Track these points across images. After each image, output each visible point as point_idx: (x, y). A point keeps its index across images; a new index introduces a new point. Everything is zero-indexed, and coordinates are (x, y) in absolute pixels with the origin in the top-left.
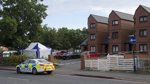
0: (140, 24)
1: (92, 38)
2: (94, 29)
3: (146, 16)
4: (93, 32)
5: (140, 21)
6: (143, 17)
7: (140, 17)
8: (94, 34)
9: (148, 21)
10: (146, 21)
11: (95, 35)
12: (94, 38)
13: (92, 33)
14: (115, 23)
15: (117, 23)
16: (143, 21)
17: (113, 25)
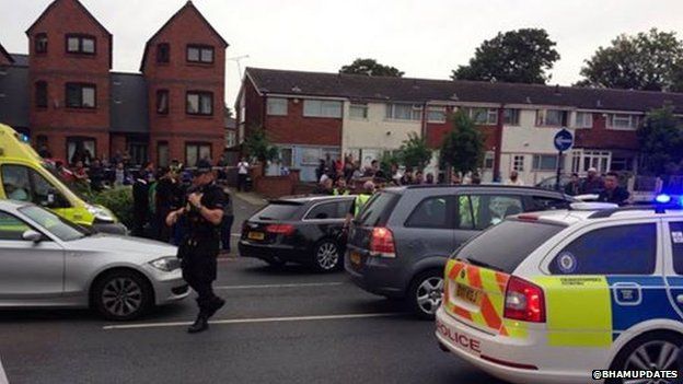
0: (190, 69)
3: (211, 48)
5: (187, 60)
6: (200, 47)
7: (190, 46)
9: (216, 63)
10: (210, 63)
14: (80, 47)
15: (88, 45)
16: (200, 61)
17: (68, 52)
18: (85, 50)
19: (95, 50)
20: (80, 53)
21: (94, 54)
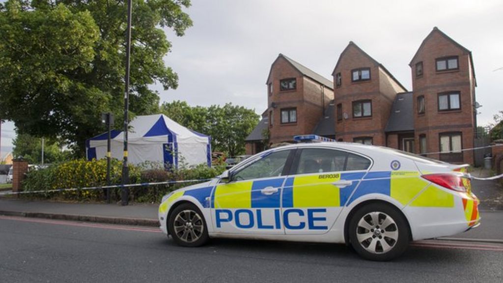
0: (438, 76)
1: (285, 119)
2: (293, 94)
3: (456, 57)
4: (289, 102)
5: (437, 71)
6: (447, 59)
7: (438, 59)
8: (295, 109)
9: (460, 68)
10: (455, 69)
11: (294, 112)
12: (293, 119)
13: (286, 106)
14: (360, 77)
15: (365, 74)
16: (447, 69)
17: (353, 81)
18: (363, 78)
19: (370, 76)
20: (360, 80)
21: (370, 79)
